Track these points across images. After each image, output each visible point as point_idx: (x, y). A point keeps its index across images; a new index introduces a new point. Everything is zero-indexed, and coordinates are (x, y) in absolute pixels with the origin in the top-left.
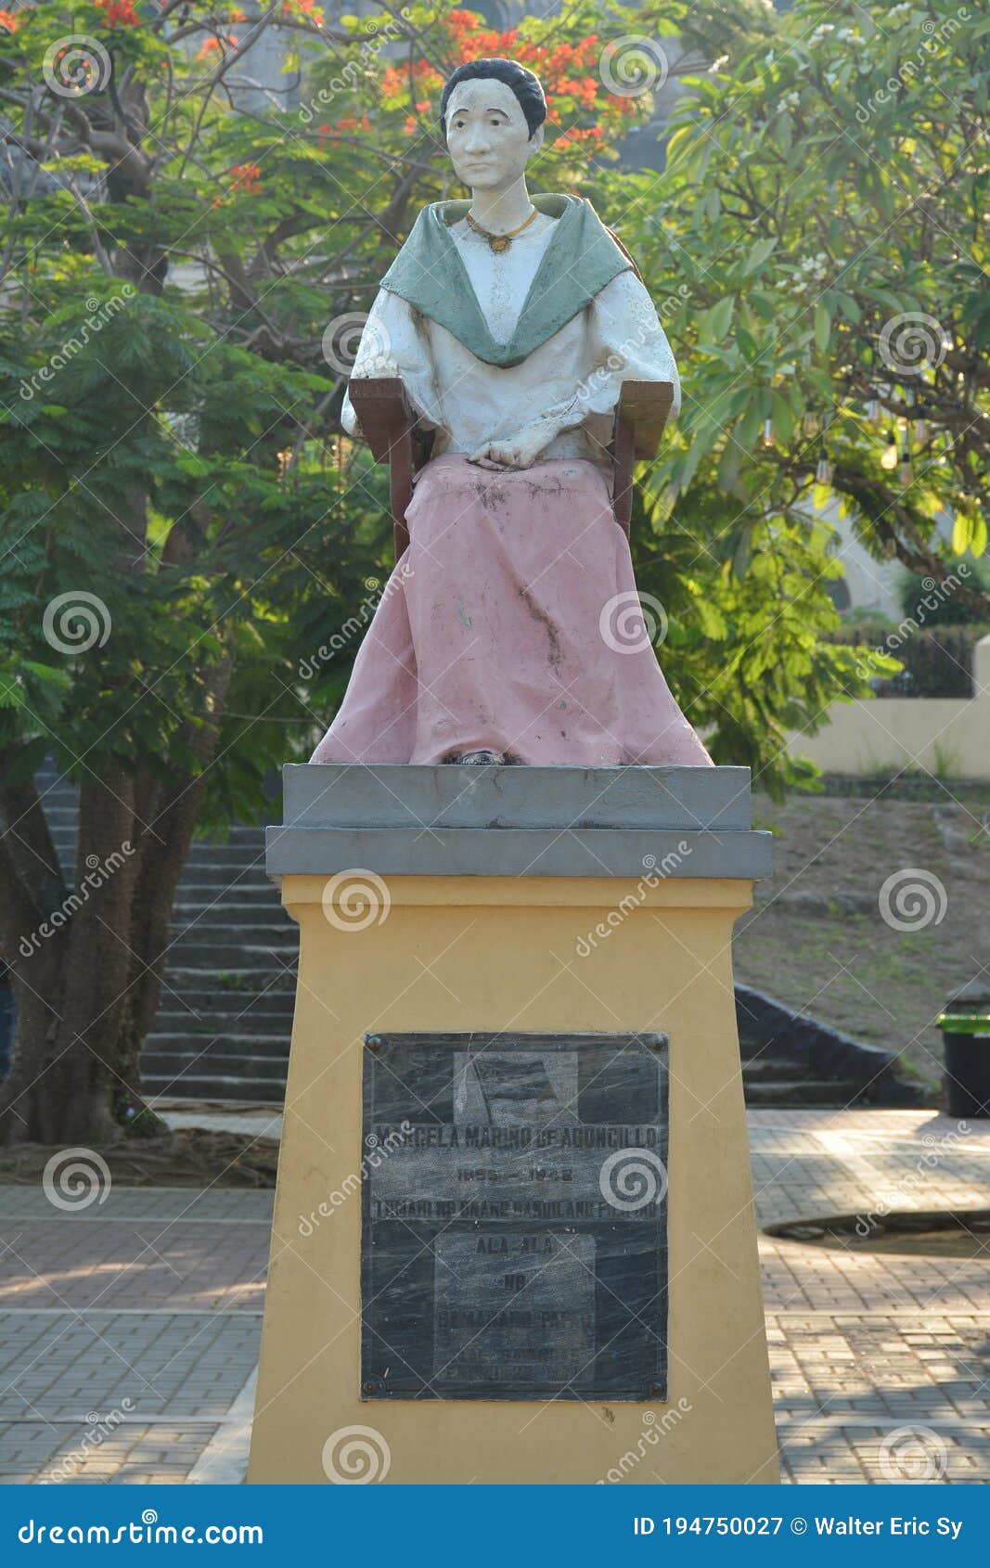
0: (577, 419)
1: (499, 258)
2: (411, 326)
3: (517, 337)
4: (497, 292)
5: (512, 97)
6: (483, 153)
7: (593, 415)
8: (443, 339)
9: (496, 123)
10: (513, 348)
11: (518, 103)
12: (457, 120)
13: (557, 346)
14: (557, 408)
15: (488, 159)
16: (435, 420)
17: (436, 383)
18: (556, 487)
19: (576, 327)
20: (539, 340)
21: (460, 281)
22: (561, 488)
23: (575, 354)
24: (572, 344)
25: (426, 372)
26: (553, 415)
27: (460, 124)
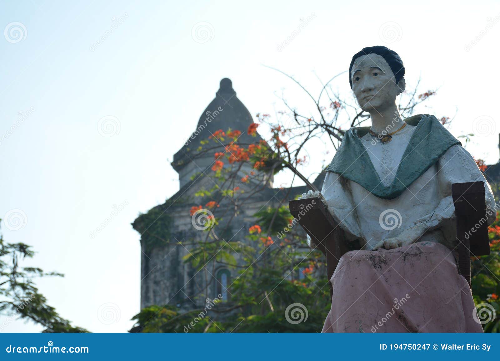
0: (436, 223)
1: (385, 146)
2: (340, 186)
3: (396, 181)
4: (384, 161)
5: (384, 61)
6: (370, 90)
7: (444, 220)
8: (357, 190)
9: (376, 74)
10: (394, 187)
11: (387, 64)
12: (356, 77)
13: (420, 185)
14: (423, 218)
15: (372, 93)
16: (356, 234)
17: (356, 215)
18: (418, 252)
19: (430, 175)
20: (408, 182)
21: (365, 159)
22: (421, 253)
23: (431, 190)
24: (429, 184)
25: (349, 208)
26: (420, 222)
27: (358, 79)
